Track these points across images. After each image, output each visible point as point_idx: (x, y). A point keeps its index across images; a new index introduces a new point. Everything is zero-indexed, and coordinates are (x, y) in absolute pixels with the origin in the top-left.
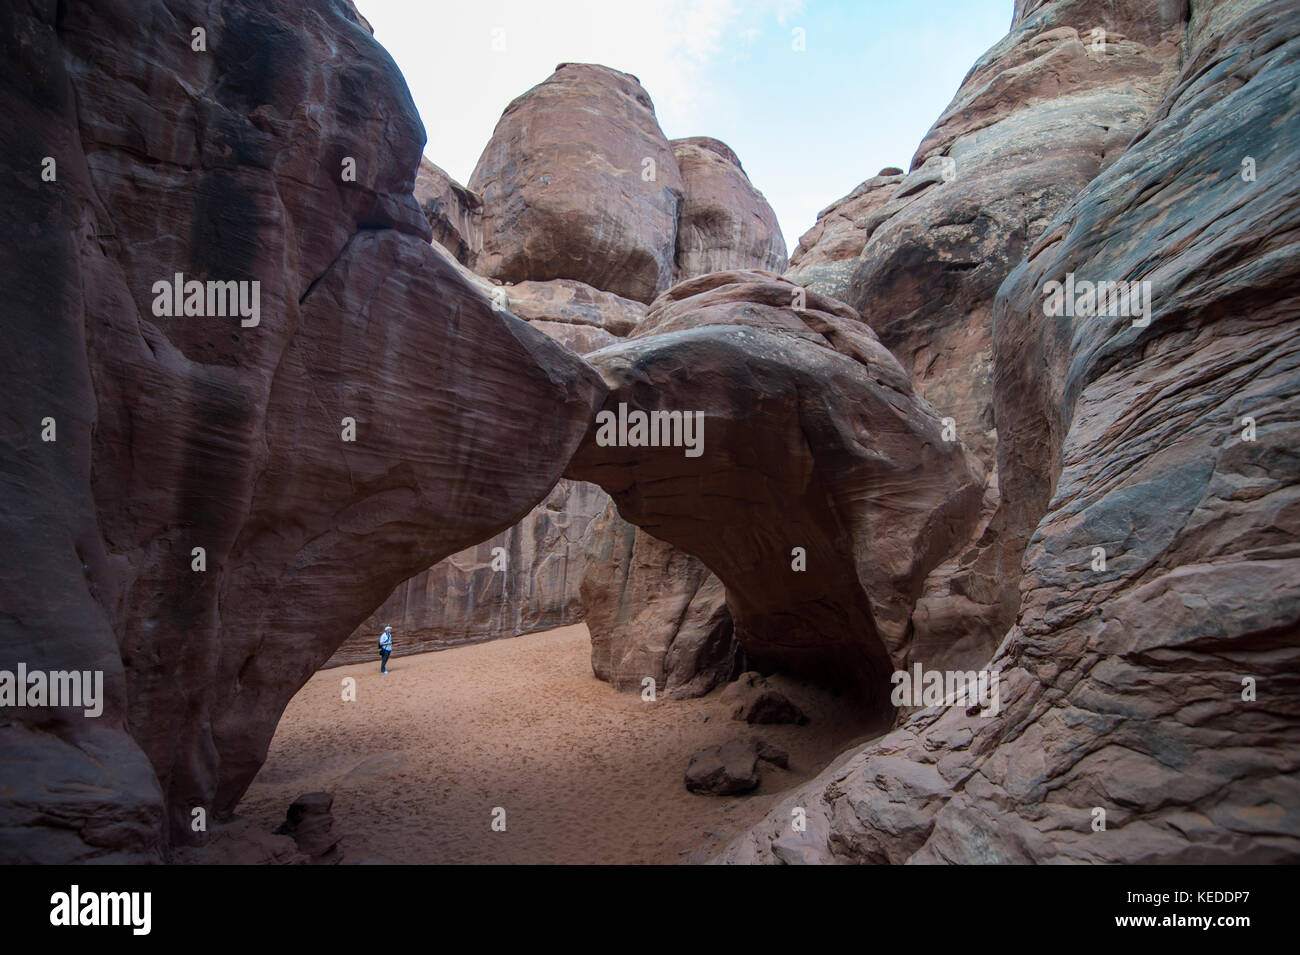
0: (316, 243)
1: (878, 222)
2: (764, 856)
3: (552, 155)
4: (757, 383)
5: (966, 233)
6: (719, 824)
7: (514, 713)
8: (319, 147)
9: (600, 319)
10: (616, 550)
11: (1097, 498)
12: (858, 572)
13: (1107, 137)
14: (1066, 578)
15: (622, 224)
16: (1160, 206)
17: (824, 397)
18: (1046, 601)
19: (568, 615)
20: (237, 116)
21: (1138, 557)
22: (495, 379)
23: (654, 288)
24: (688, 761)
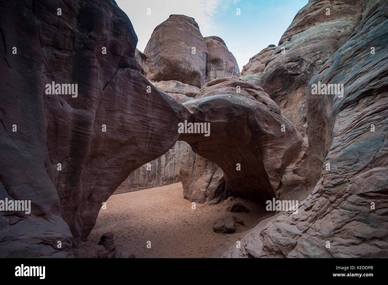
0: (107, 73)
1: (269, 62)
2: (242, 252)
3: (169, 42)
4: (235, 111)
5: (296, 64)
6: (225, 241)
7: (161, 209)
8: (108, 44)
9: (184, 92)
10: (190, 161)
11: (346, 147)
12: (265, 167)
13: (340, 34)
14: (338, 171)
15: (190, 63)
16: (362, 57)
17: (254, 115)
18: (331, 178)
19: (175, 180)
20: (84, 35)
21: (361, 165)
22: (158, 111)
23: (200, 82)
24: (214, 223)
